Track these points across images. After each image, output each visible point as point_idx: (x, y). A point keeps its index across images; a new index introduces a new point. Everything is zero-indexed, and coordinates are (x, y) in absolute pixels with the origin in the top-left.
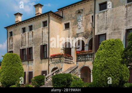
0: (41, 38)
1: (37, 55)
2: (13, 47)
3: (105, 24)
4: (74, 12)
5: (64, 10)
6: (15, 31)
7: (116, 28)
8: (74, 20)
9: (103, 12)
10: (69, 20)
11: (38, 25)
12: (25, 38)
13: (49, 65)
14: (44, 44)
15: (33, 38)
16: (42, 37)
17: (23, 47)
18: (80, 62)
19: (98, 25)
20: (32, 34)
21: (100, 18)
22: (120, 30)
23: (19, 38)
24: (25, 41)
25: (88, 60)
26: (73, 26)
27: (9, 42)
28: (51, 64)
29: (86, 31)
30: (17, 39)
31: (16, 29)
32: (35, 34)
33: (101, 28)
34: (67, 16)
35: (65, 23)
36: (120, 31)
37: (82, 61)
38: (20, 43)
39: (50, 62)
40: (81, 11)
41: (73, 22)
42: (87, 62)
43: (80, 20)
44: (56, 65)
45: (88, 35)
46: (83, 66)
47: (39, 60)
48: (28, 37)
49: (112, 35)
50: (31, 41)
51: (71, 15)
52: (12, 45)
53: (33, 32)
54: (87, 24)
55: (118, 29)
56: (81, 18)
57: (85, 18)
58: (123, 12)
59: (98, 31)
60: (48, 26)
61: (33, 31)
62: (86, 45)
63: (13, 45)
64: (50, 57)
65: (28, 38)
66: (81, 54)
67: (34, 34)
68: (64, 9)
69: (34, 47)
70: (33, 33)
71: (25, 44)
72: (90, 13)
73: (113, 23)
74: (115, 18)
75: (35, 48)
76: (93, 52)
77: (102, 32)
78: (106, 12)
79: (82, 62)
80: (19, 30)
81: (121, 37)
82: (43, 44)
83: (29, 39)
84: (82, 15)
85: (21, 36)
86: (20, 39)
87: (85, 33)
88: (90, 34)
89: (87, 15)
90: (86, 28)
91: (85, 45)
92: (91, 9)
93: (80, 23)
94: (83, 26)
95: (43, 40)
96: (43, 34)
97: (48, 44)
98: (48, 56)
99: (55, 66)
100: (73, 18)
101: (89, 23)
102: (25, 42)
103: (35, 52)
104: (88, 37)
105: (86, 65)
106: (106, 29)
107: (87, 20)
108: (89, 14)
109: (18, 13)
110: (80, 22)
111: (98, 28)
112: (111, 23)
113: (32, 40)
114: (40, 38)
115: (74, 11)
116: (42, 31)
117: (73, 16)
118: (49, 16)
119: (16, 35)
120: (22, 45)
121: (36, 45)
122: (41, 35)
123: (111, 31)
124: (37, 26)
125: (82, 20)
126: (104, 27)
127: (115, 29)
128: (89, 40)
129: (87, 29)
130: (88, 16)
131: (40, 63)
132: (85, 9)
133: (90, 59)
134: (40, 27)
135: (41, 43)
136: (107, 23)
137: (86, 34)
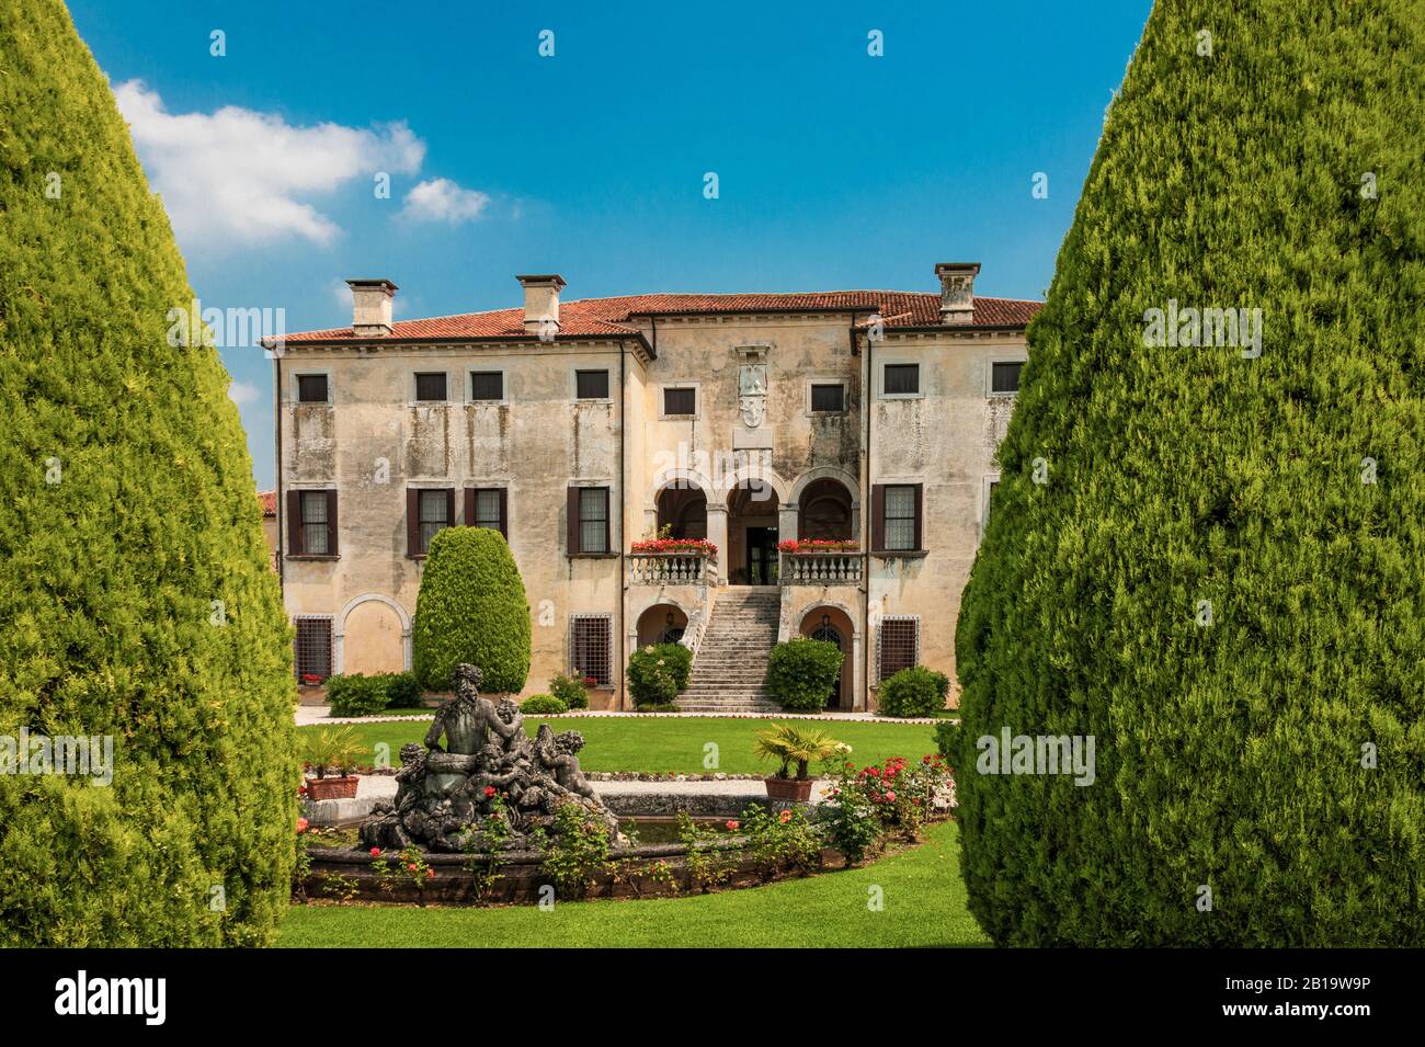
0: (569, 449)
1: (538, 535)
2: (338, 470)
3: (912, 448)
4: (723, 347)
5: (664, 321)
6: (357, 376)
7: (954, 470)
8: (719, 383)
9: (904, 401)
10: (691, 375)
11: (541, 379)
12: (441, 430)
13: (624, 590)
14: (585, 480)
15: (508, 442)
16: (577, 445)
17: (422, 478)
18: (802, 588)
19: (883, 446)
20: (503, 420)
21: (891, 421)
22: (969, 482)
23: (394, 426)
24: (440, 446)
25: (838, 582)
26: (715, 410)
27: (297, 434)
28: (632, 588)
29: (783, 444)
30: (370, 427)
31: (368, 371)
32: (520, 422)
33: (897, 459)
34: (682, 355)
35: (671, 386)
36: (969, 486)
37: (811, 582)
38: (402, 452)
39: (628, 576)
40: (761, 354)
41: (717, 390)
42: (832, 590)
43: (753, 392)
44: (665, 593)
45: (795, 464)
46: (814, 606)
47: (555, 558)
48: (464, 430)
49: (942, 496)
50: (491, 452)
51: (706, 356)
52: (326, 456)
53: (503, 411)
54: (789, 416)
55: (964, 477)
56: (758, 382)
57: (779, 387)
58: (980, 417)
59: (885, 470)
60: (613, 399)
61: (504, 403)
62: (788, 505)
63: (338, 459)
64: (628, 551)
65: (471, 433)
66: (806, 552)
67: (517, 422)
68: (668, 319)
69: (512, 489)
70: (510, 418)
71: (439, 466)
72: (802, 369)
73: (944, 449)
74: (953, 434)
75: (520, 494)
76: (863, 550)
77: (901, 474)
78: (914, 404)
79: (813, 588)
80: (390, 378)
81: (973, 505)
82: (585, 485)
83: (477, 444)
84: (762, 368)
85: (405, 416)
86: (400, 431)
87: (781, 453)
88: (803, 460)
89: (787, 376)
90: (783, 430)
91: (780, 507)
92: (807, 354)
93: (755, 406)
94: (769, 420)
95: (581, 463)
96: (581, 432)
97: (613, 486)
98: (615, 547)
99: (660, 596)
100: (717, 376)
101: (801, 411)
102: (441, 456)
103: (524, 519)
104: (796, 474)
105: (827, 602)
106: (918, 466)
107: (790, 396)
108: (798, 374)
109: (386, 282)
110: (753, 399)
111: (882, 456)
112: (937, 449)
113: (502, 452)
114: (563, 451)
115: (720, 343)
116: (576, 418)
117: (718, 363)
118: (623, 353)
119: (358, 401)
120: (415, 468)
121: (531, 481)
122: (569, 435)
123: (938, 481)
124: (540, 384)
125: (763, 392)
126: (909, 459)
127: (951, 475)
128: (802, 487)
129: (789, 435)
130: (795, 381)
131: (560, 575)
132: (779, 349)
133: (850, 576)
134: (559, 393)
135: (564, 476)
136: (919, 446)
137: (786, 457)
